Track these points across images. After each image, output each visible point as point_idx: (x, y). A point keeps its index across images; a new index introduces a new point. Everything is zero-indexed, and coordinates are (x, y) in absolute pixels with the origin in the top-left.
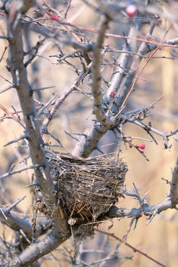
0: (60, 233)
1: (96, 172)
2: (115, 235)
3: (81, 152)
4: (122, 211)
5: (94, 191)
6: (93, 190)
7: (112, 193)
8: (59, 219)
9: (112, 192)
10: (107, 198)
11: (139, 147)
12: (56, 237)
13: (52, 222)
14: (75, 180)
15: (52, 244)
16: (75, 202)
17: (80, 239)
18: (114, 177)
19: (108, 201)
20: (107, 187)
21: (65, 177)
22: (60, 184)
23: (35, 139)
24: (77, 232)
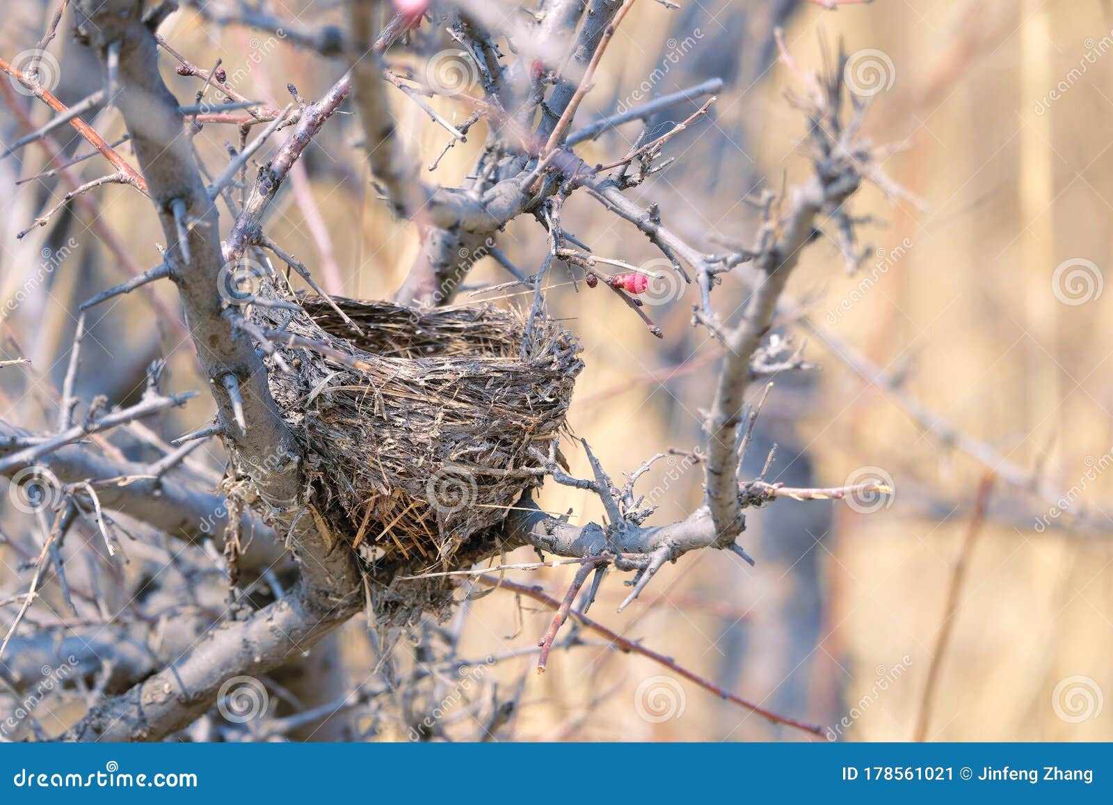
0: (327, 594)
1: (449, 384)
2: (543, 592)
3: (435, 266)
4: (549, 532)
5: (440, 455)
6: (436, 453)
7: (511, 461)
8: (315, 548)
9: (513, 457)
10: (494, 479)
11: (621, 286)
12: (311, 605)
13: (295, 555)
14: (371, 414)
15: (299, 631)
16: (371, 495)
17: (396, 620)
18: (524, 401)
19: (500, 488)
20: (493, 439)
21: (329, 403)
22: (311, 427)
23: (199, 281)
24: (388, 593)
